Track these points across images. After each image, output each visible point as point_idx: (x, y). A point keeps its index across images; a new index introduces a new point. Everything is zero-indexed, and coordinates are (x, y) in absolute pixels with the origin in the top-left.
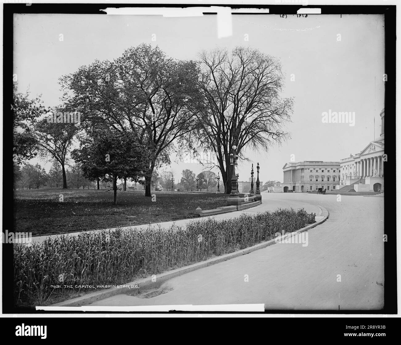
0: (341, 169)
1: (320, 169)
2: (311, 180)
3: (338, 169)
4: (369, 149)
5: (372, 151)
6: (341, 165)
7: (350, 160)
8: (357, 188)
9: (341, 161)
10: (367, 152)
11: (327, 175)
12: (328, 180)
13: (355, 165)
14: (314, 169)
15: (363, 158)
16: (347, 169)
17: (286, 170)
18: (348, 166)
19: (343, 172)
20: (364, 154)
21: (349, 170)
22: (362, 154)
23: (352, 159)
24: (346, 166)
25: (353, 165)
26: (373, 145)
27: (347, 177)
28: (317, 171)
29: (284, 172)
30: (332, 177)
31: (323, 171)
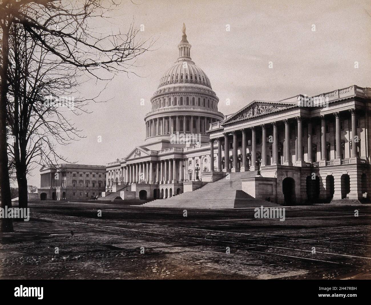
0: (107, 174)
1: (84, 173)
2: (74, 185)
3: (103, 174)
4: (135, 154)
5: (137, 157)
6: (107, 170)
7: (116, 164)
8: (123, 195)
9: (107, 166)
10: (132, 157)
11: (92, 180)
12: (94, 186)
13: (121, 170)
14: (78, 173)
15: (129, 163)
16: (113, 174)
17: (43, 173)
18: (114, 170)
19: (108, 177)
20: (130, 158)
21: (115, 175)
22: (127, 159)
23: (119, 164)
24: (113, 171)
25: (119, 170)
26: (139, 150)
27: (113, 183)
28: (81, 175)
29: (41, 175)
30: (97, 182)
31: (87, 175)
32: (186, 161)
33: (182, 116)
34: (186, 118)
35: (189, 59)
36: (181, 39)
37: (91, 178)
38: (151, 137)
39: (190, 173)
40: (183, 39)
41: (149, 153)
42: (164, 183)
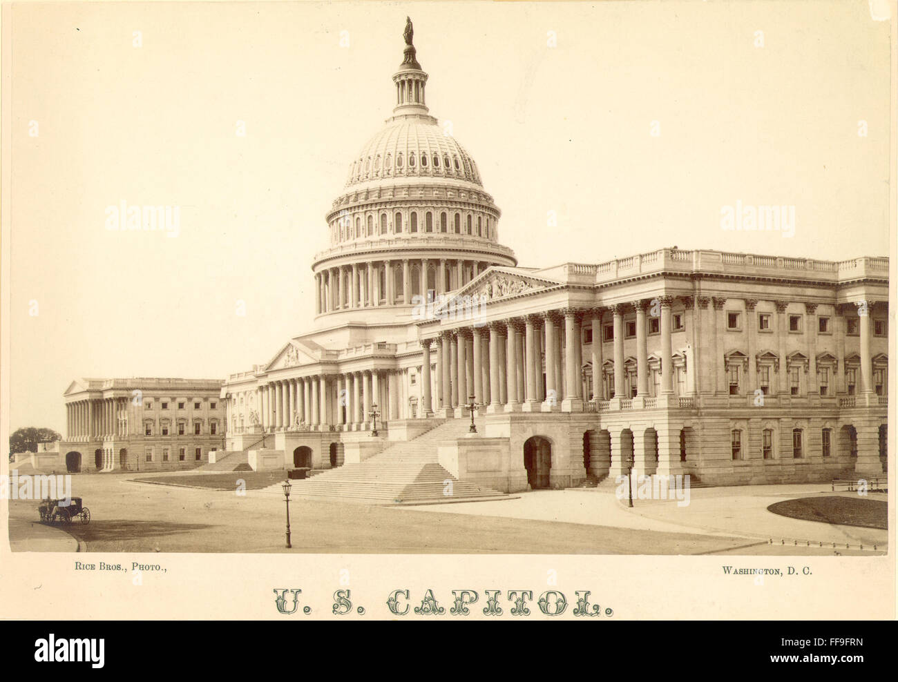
0: (229, 402)
2: (149, 432)
4: (286, 356)
5: (292, 363)
6: (229, 391)
7: (248, 378)
9: (228, 380)
10: (280, 365)
11: (194, 416)
12: (197, 432)
14: (157, 399)
15: (274, 378)
16: (241, 402)
17: (71, 400)
18: (245, 393)
19: (233, 409)
20: (275, 368)
21: (247, 404)
22: (269, 369)
23: (252, 377)
24: (241, 395)
25: (257, 392)
26: (294, 348)
28: (165, 406)
29: (67, 405)
30: (206, 421)
31: (181, 406)
32: (404, 376)
33: (400, 262)
34: (409, 265)
35: (422, 112)
36: (402, 58)
37: (189, 412)
38: (326, 313)
39: (413, 405)
40: (406, 58)
41: (318, 356)
42: (354, 427)
